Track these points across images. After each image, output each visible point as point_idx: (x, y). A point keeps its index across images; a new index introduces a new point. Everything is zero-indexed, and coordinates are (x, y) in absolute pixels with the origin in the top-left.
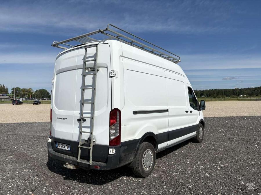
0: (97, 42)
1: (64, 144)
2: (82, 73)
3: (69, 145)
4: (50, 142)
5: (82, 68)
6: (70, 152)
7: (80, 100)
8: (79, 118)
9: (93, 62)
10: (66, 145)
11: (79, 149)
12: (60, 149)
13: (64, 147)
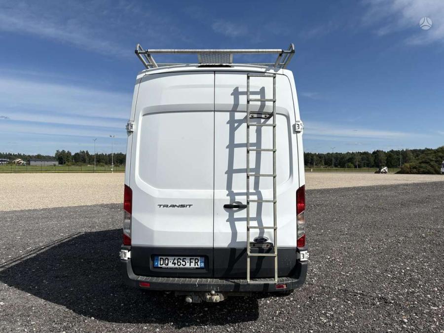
0: (262, 68)
1: (182, 258)
2: (228, 119)
3: (199, 258)
4: (128, 258)
5: (231, 109)
6: (204, 271)
7: (226, 169)
8: (228, 203)
9: (259, 103)
10: (190, 259)
11: (249, 260)
12: (171, 269)
13: (184, 263)
